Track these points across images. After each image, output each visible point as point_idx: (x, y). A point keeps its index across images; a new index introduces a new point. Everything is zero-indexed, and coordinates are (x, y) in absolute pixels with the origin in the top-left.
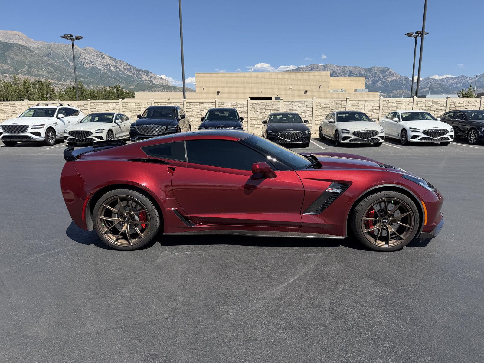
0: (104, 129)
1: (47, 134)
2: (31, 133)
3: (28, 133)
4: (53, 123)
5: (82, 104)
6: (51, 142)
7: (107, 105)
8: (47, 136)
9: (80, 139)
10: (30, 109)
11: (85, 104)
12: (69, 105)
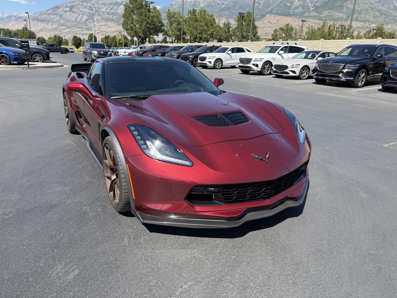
0: (299, 65)
1: (264, 65)
2: (254, 65)
3: (251, 64)
4: (272, 58)
5: (316, 43)
6: (266, 73)
7: (335, 44)
8: (263, 67)
9: (279, 72)
10: (266, 47)
11: (318, 43)
12: (296, 44)
